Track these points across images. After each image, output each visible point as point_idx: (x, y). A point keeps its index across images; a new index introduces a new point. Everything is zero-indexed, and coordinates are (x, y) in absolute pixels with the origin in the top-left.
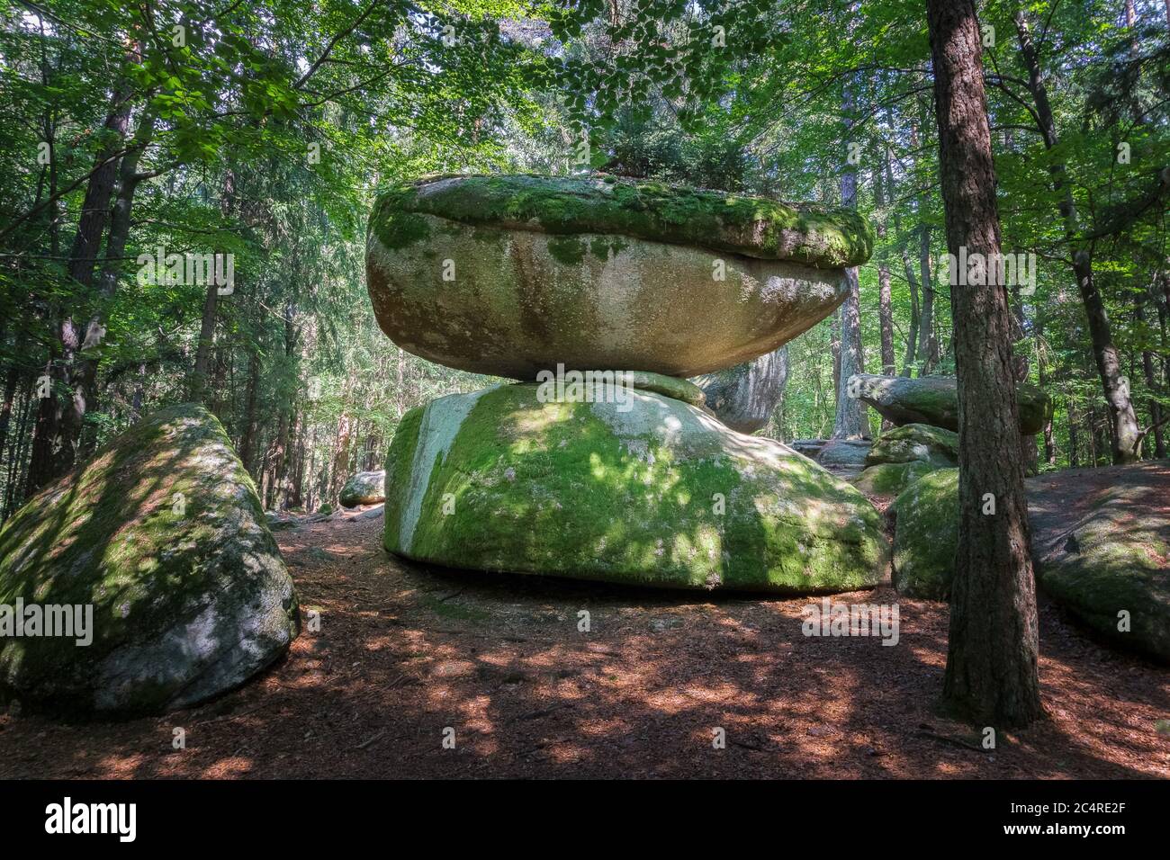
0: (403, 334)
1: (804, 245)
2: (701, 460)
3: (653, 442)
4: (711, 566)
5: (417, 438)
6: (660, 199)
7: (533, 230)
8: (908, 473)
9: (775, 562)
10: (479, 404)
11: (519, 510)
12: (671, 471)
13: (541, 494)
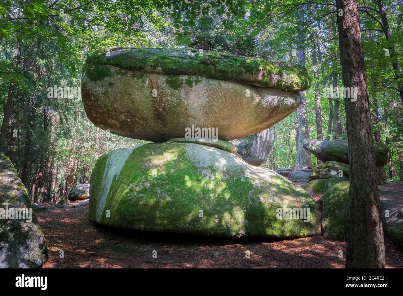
0: (98, 120)
1: (281, 81)
2: (235, 178)
3: (213, 170)
4: (240, 227)
5: (104, 168)
6: (217, 60)
7: (159, 73)
8: (328, 183)
9: (269, 225)
10: (133, 153)
11: (152, 202)
12: (222, 183)
13: (162, 194)
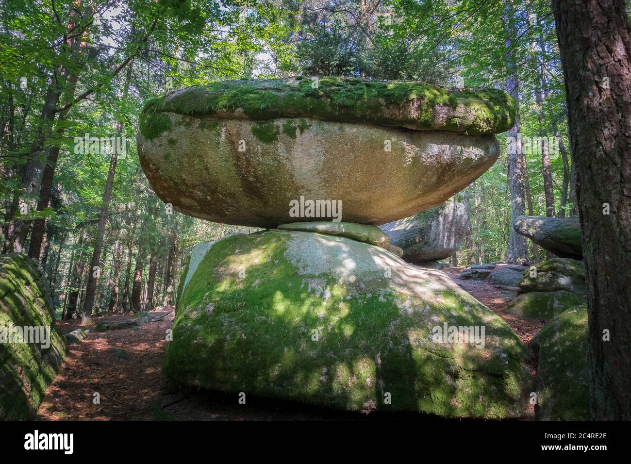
1: (454, 117)
2: (369, 295)
3: (330, 280)
4: (368, 392)
7: (240, 119)
8: (553, 302)
9: (425, 392)
10: (211, 250)
11: (211, 340)
12: (342, 305)
13: (230, 326)
